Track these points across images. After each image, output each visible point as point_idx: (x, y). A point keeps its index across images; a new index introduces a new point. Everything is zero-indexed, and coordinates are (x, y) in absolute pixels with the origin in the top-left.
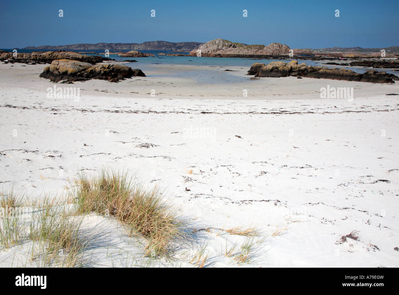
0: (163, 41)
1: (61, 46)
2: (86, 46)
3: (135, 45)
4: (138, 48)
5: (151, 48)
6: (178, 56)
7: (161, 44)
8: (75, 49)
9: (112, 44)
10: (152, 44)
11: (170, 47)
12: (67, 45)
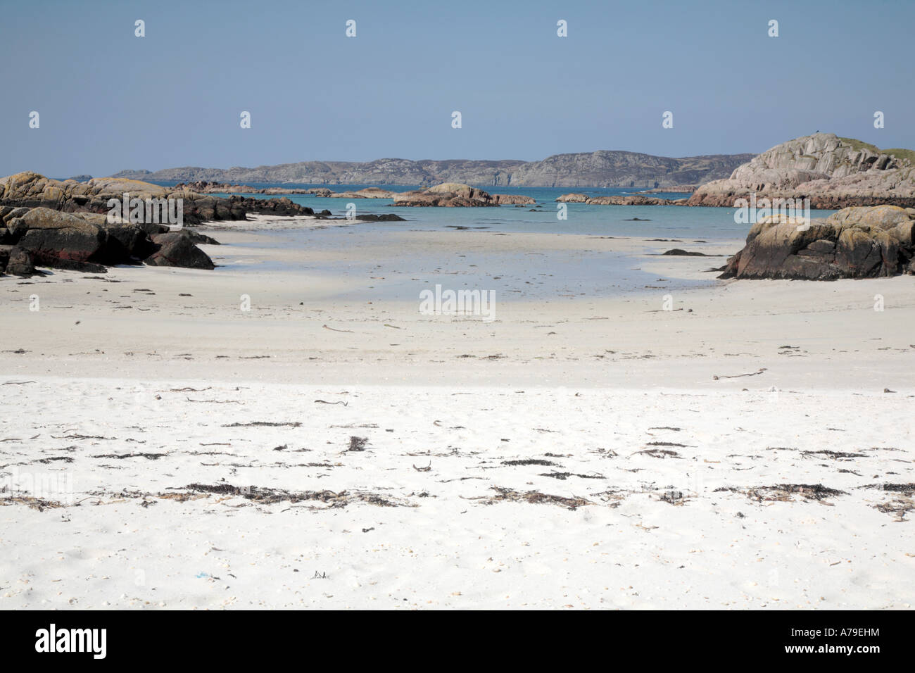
0: (624, 153)
1: (243, 170)
2: (333, 171)
3: (514, 168)
4: (526, 178)
5: (576, 177)
6: (633, 204)
7: (618, 164)
8: (291, 181)
9: (428, 163)
10: (580, 163)
11: (652, 176)
12: (265, 167)
